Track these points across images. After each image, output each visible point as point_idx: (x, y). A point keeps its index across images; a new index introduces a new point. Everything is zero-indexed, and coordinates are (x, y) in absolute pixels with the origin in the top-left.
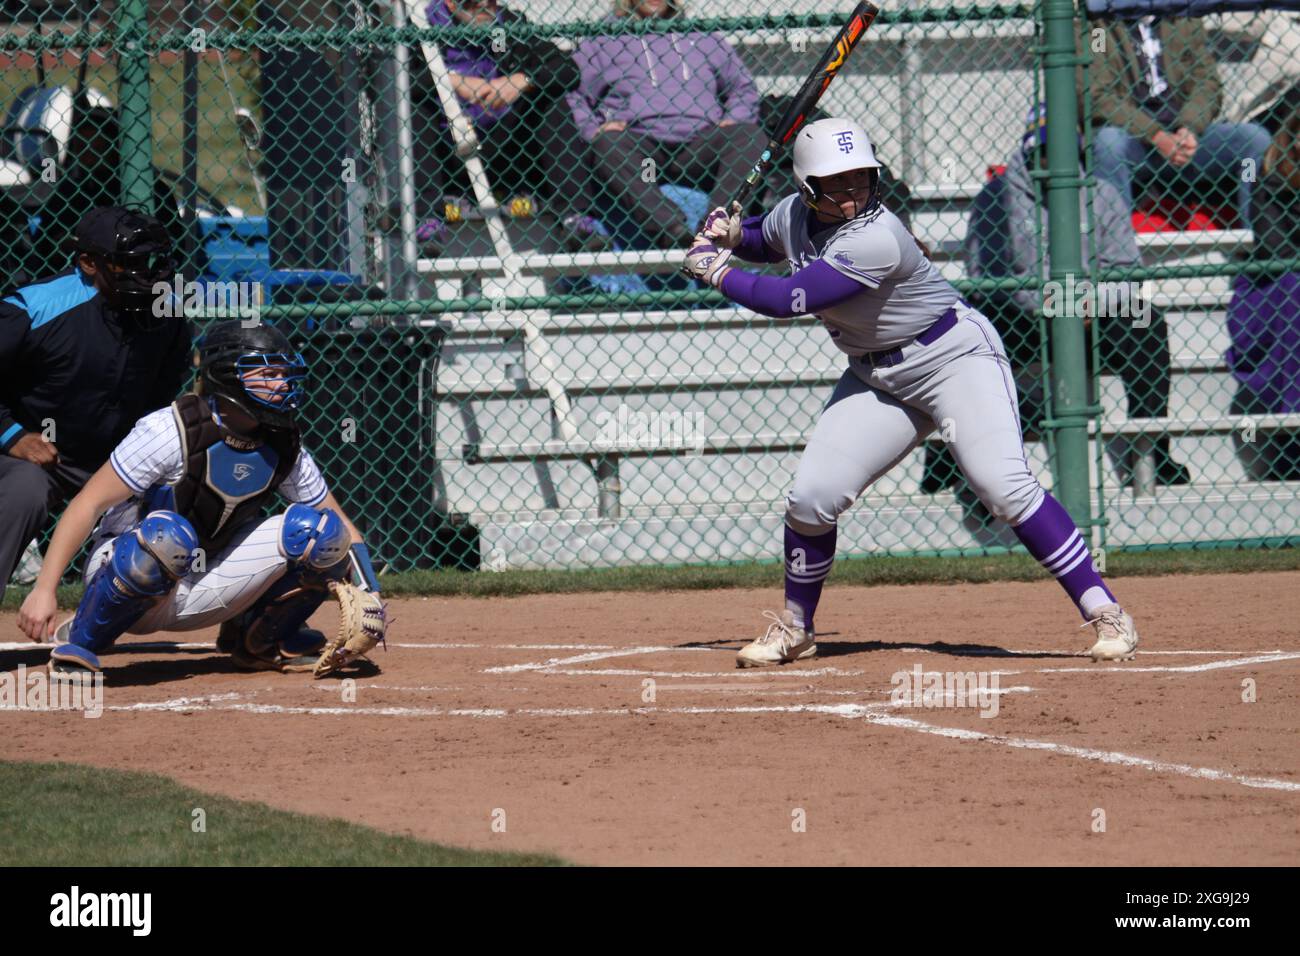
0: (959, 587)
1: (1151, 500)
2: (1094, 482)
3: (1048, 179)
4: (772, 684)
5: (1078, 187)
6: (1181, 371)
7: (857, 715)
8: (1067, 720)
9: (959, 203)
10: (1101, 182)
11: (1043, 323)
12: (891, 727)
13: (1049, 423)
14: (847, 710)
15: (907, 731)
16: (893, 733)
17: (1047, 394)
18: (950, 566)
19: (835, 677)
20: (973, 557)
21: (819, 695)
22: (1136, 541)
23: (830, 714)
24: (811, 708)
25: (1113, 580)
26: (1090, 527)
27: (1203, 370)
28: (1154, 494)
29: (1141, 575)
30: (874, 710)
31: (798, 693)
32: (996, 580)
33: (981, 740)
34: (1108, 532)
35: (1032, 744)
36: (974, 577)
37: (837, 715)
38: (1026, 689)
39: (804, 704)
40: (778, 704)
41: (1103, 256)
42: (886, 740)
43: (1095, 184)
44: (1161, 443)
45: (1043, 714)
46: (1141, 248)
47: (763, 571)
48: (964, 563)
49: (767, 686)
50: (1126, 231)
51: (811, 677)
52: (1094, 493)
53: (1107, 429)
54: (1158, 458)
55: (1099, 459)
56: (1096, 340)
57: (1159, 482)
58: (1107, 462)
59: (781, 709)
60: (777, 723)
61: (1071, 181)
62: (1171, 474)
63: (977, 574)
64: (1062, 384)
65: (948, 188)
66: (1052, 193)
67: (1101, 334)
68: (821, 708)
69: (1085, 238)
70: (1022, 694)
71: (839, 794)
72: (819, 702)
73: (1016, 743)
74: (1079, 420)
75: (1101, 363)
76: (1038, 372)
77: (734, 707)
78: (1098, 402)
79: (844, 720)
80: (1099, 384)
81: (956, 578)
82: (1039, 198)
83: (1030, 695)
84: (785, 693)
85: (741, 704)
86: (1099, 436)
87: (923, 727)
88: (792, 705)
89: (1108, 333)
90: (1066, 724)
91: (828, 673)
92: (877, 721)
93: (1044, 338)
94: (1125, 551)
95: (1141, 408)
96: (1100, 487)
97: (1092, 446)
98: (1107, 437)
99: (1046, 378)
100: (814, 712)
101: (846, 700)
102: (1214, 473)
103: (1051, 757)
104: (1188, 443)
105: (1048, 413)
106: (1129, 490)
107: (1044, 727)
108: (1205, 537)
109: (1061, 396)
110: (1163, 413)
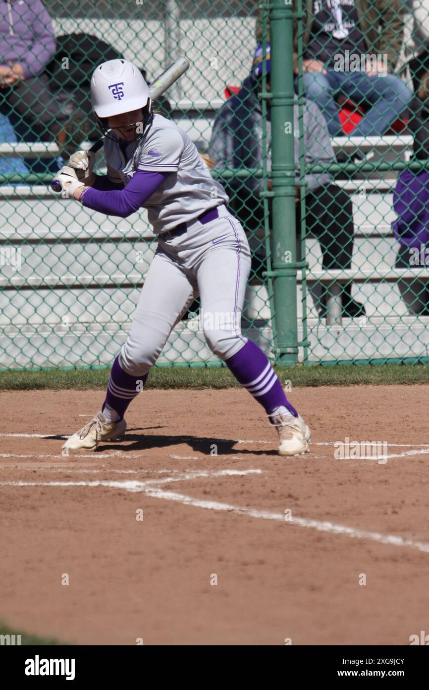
0: (206, 391)
1: (340, 328)
2: (300, 314)
3: (272, 99)
4: (75, 464)
5: (292, 105)
6: (361, 236)
7: (139, 490)
8: (290, 496)
9: (208, 113)
10: (309, 102)
11: (266, 202)
12: (163, 500)
13: (269, 273)
14: (131, 485)
15: (177, 504)
16: (165, 503)
17: (268, 253)
18: (198, 375)
19: (121, 459)
20: (214, 368)
21: (111, 473)
22: (329, 358)
23: (119, 489)
24: (105, 484)
25: (316, 388)
26: (297, 347)
27: (378, 236)
28: (341, 324)
29: (335, 385)
30: (150, 485)
31: (95, 471)
32: (232, 387)
33: (229, 511)
34: (309, 352)
35: (265, 515)
36: (217, 384)
37: (124, 489)
38: (259, 471)
39: (100, 480)
40: (82, 480)
41: (308, 154)
42: (162, 510)
43: (305, 104)
44: (345, 287)
45: (272, 491)
46: (336, 149)
47: (64, 375)
48: (208, 372)
49: (72, 465)
50: (325, 136)
51: (103, 459)
52: (299, 321)
53: (310, 277)
54: (345, 299)
55: (304, 299)
56: (303, 215)
57: (344, 315)
58: (309, 299)
59: (83, 483)
60: (81, 495)
61: (288, 101)
62: (353, 309)
63: (219, 382)
64: (279, 245)
65: (201, 103)
66: (273, 109)
67: (307, 211)
68: (113, 484)
69: (297, 141)
70: (255, 475)
71: (130, 553)
72: (111, 479)
73: (255, 514)
74: (290, 272)
75: (307, 231)
76: (262, 236)
77: (49, 482)
78: (304, 259)
79: (130, 493)
80: (305, 246)
81: (203, 385)
82: (265, 112)
83: (262, 476)
84: (85, 471)
85: (54, 480)
86: (304, 282)
87: (186, 500)
88: (91, 481)
89: (312, 210)
90: (290, 499)
91: (116, 456)
92: (153, 495)
94: (321, 365)
95: (335, 263)
96: (304, 319)
97: (299, 287)
98: (310, 283)
99: (268, 241)
100: (107, 487)
101: (130, 477)
102: (385, 310)
103: (279, 525)
104: (368, 288)
105: (269, 266)
106: (324, 320)
107: (273, 502)
108: (377, 356)
109: (278, 254)
110: (349, 267)
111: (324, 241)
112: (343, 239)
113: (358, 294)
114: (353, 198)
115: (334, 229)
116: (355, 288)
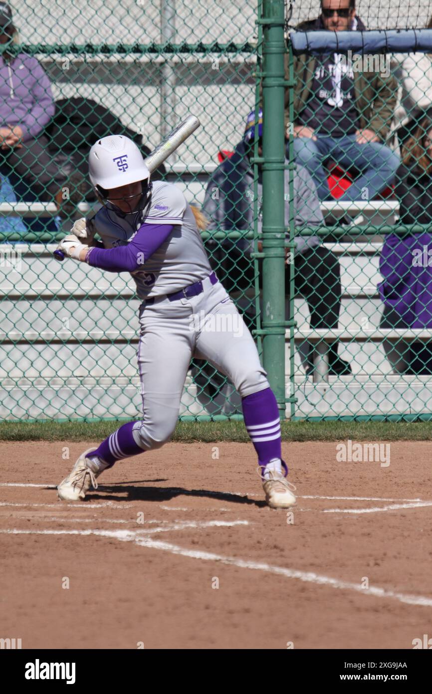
0: (195, 445)
1: (326, 385)
2: (288, 371)
3: (263, 163)
4: (69, 513)
5: (283, 170)
6: (348, 297)
7: (130, 539)
8: (276, 547)
9: (202, 176)
10: (299, 167)
11: (256, 263)
12: (153, 549)
13: (258, 331)
14: (122, 535)
15: (166, 553)
16: (155, 552)
17: (258, 311)
18: (188, 429)
19: (112, 509)
20: (204, 422)
21: (102, 522)
22: (314, 414)
23: (110, 538)
24: (97, 533)
25: (302, 443)
26: (284, 403)
27: (364, 297)
28: (327, 381)
29: (320, 440)
30: (141, 535)
31: (87, 521)
32: (221, 440)
33: (217, 561)
34: (296, 408)
35: (252, 565)
36: (206, 438)
37: (115, 539)
38: (246, 523)
39: (92, 529)
40: (74, 529)
41: (298, 217)
42: (151, 559)
43: (295, 169)
44: (332, 346)
45: (259, 542)
46: (325, 212)
47: (59, 427)
48: (198, 426)
49: (65, 514)
50: (314, 200)
51: (95, 508)
52: (287, 378)
53: (297, 336)
54: (332, 357)
55: (292, 357)
56: (292, 276)
57: (331, 373)
58: (297, 357)
59: (76, 532)
60: (74, 543)
61: (279, 166)
62: (339, 367)
63: (208, 436)
64: (268, 305)
65: (195, 167)
66: (265, 173)
67: (296, 272)
68: (104, 533)
70: (243, 526)
71: (120, 600)
72: (103, 528)
73: (241, 564)
74: (279, 330)
75: (296, 291)
76: (252, 296)
77: (42, 530)
78: (293, 318)
79: (120, 542)
80: (294, 306)
81: (194, 439)
82: (257, 176)
83: (248, 527)
84: (78, 520)
85: (48, 528)
86: (292, 341)
87: (175, 549)
88: (83, 529)
89: (301, 271)
90: (275, 550)
91: (108, 506)
92: (143, 544)
93: (257, 273)
94: (307, 421)
96: (292, 376)
97: (287, 345)
98: (298, 341)
99: (258, 300)
100: (99, 536)
101: (121, 527)
102: (370, 368)
103: (266, 576)
104: (354, 346)
105: (258, 325)
106: (311, 377)
107: (260, 552)
108: (362, 413)
109: (268, 313)
110: (336, 327)
111: (312, 301)
112: (330, 299)
113: (344, 353)
114: (342, 260)
115: (322, 290)
116: (341, 347)
